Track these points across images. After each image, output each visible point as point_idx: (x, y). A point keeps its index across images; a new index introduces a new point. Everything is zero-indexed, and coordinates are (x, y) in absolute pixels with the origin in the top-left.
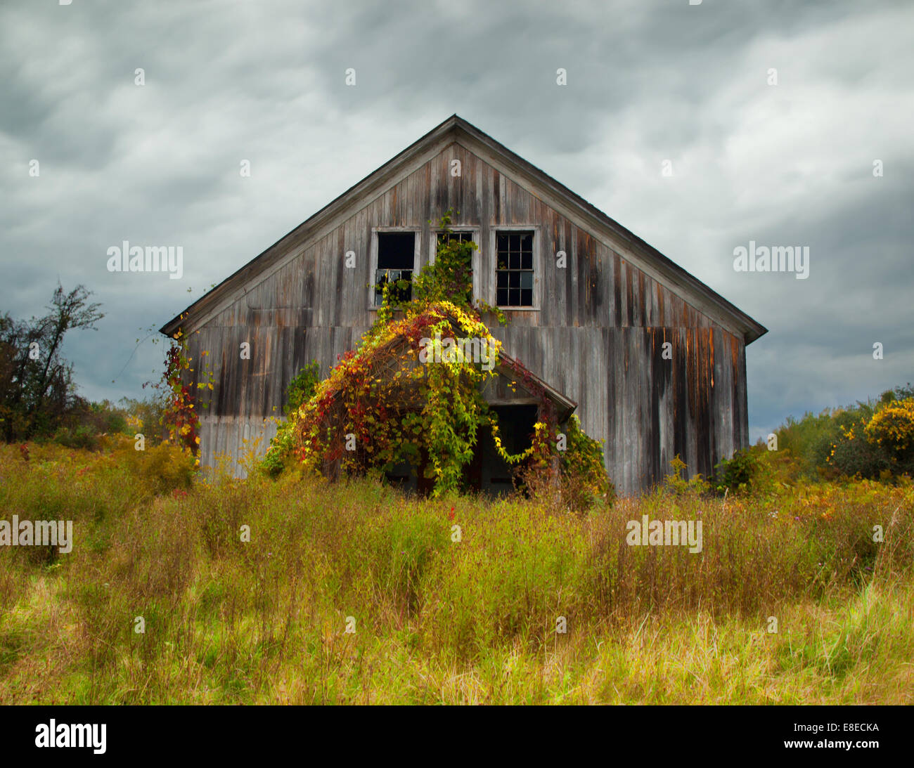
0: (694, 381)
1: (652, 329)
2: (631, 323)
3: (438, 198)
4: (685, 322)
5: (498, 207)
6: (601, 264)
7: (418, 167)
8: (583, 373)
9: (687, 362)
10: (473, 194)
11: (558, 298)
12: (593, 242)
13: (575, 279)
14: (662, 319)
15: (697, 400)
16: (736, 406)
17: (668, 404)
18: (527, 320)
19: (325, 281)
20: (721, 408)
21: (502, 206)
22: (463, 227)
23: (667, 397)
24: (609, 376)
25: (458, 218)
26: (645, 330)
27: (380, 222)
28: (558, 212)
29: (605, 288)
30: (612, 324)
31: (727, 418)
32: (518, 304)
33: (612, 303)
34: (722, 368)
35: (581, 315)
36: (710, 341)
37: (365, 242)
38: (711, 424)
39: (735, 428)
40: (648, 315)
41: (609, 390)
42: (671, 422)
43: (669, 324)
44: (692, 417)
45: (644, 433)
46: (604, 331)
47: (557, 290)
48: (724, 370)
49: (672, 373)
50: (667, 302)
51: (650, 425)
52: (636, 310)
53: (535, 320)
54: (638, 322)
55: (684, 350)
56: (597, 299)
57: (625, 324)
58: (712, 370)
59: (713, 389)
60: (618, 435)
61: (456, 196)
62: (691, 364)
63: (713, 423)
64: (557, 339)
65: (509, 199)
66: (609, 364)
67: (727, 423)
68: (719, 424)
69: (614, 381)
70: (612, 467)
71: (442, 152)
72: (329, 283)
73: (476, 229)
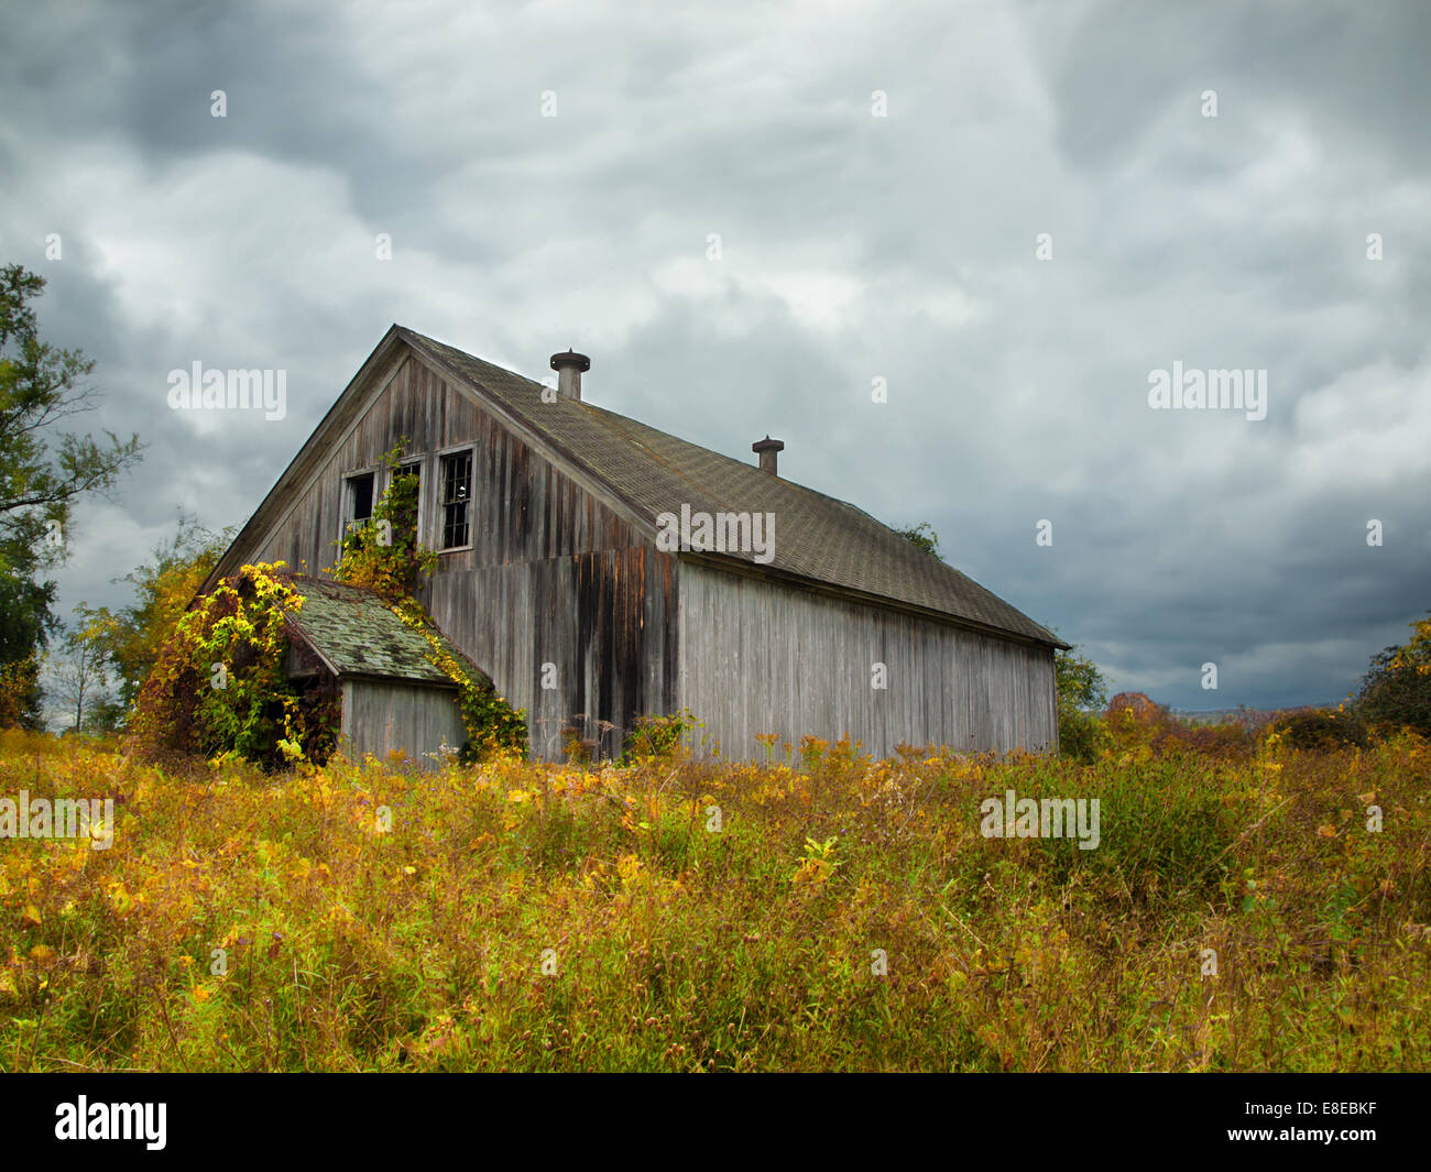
0: (622, 623)
1: (580, 557)
2: (559, 553)
3: (395, 427)
4: (615, 543)
5: (443, 426)
6: (532, 479)
7: (380, 392)
8: (511, 624)
9: (615, 596)
10: (424, 414)
11: (491, 531)
12: (527, 452)
13: (507, 503)
14: (591, 544)
15: (625, 648)
16: (667, 654)
17: (594, 656)
18: (462, 563)
19: (307, 542)
20: (651, 658)
21: (447, 424)
22: (414, 457)
23: (593, 647)
24: (536, 626)
25: (410, 448)
26: (573, 559)
27: (349, 467)
28: (496, 422)
29: (535, 512)
30: (540, 556)
31: (656, 671)
32: (451, 546)
33: (542, 528)
34: (653, 602)
35: (511, 548)
36: (641, 565)
37: (337, 490)
38: (639, 681)
39: (664, 685)
40: (577, 539)
41: (535, 643)
42: (596, 680)
43: (597, 548)
44: (619, 673)
45: (569, 698)
46: (532, 567)
47: (491, 520)
48: (654, 603)
49: (600, 613)
50: (598, 516)
51: (575, 687)
52: (564, 534)
53: (469, 560)
54: (565, 550)
55: (613, 580)
56: (527, 526)
57: (553, 555)
58: (642, 604)
59: (642, 632)
60: (543, 702)
61: (409, 421)
62: (620, 601)
63: (642, 679)
64: (488, 584)
65: (454, 413)
66: (536, 610)
67: (656, 678)
68: (648, 680)
69: (540, 630)
70: (537, 744)
71: (400, 370)
72: (310, 544)
73: (424, 458)
